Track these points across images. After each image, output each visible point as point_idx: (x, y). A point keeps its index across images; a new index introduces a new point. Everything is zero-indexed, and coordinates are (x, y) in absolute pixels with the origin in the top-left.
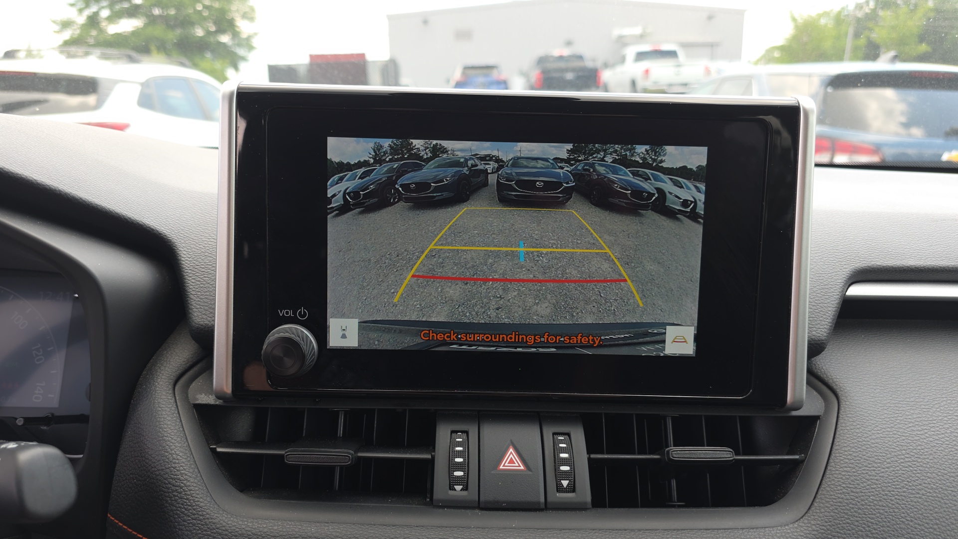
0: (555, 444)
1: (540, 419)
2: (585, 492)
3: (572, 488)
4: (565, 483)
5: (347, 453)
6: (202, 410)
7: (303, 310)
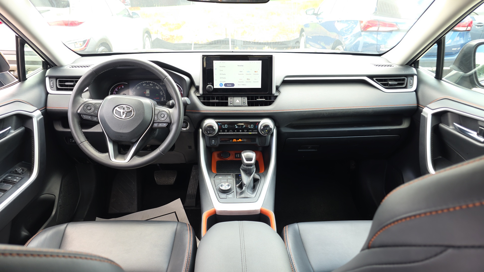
0: (243, 100)
1: (241, 97)
2: (246, 104)
3: (245, 104)
4: (244, 103)
5: (218, 101)
6: (198, 96)
7: (211, 83)
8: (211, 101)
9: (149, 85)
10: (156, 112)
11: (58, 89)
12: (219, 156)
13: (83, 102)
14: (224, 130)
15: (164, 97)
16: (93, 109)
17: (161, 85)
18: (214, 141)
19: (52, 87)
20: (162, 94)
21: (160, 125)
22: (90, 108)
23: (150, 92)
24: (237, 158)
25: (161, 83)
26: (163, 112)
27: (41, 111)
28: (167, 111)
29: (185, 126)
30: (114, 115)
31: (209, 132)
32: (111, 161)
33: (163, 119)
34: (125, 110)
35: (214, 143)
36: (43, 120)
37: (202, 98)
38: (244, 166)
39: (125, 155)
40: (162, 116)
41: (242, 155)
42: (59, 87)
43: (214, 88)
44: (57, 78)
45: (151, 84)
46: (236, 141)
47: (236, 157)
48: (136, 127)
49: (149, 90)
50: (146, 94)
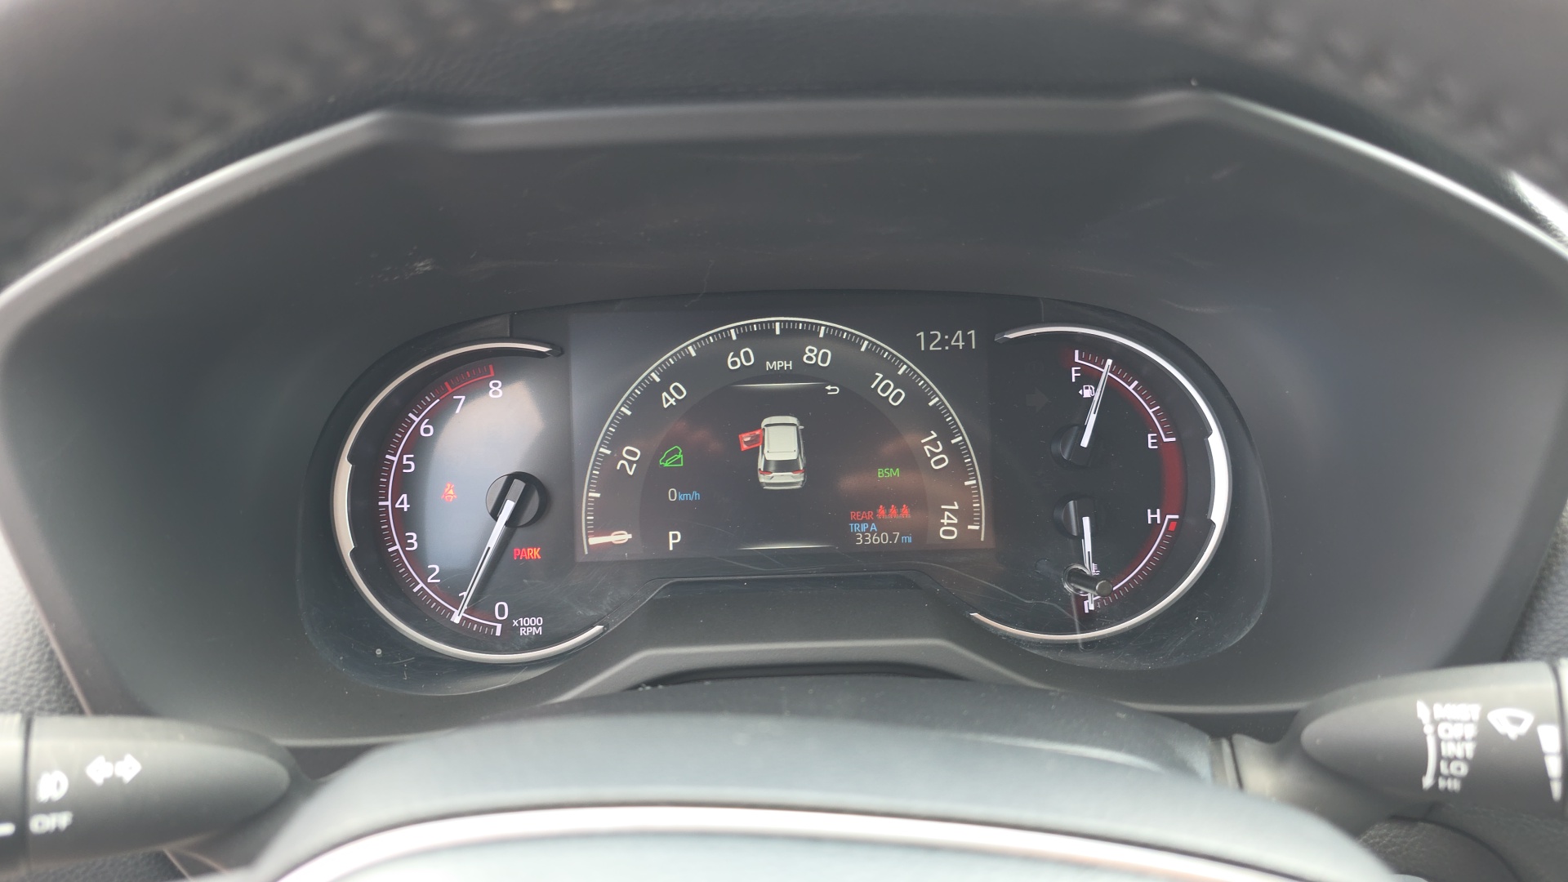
9: (797, 357)
15: (966, 496)
17: (923, 360)
20: (936, 457)
23: (807, 440)
25: (930, 339)
45: (812, 355)
49: (793, 420)
50: (766, 471)
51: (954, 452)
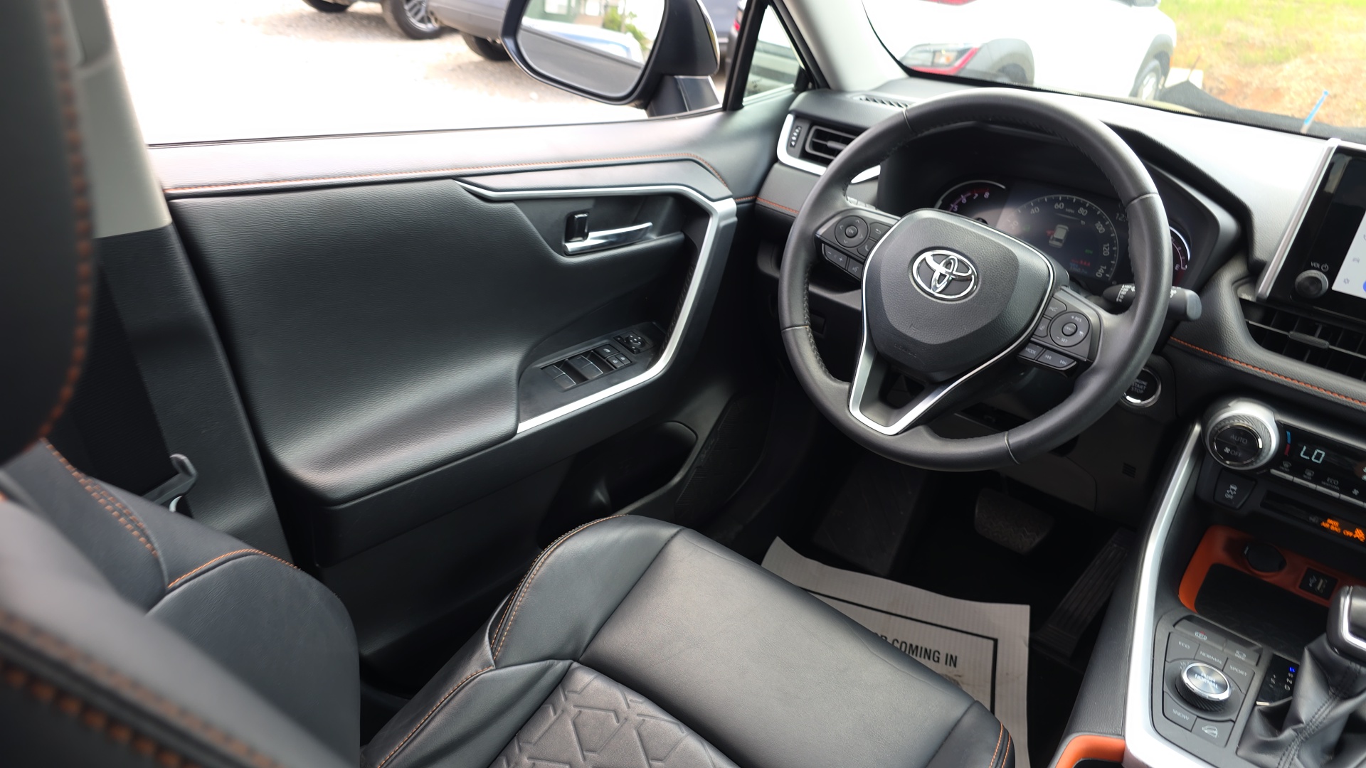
5: (1325, 344)
6: (1243, 302)
7: (1326, 266)
8: (1293, 334)
9: (1076, 211)
10: (1053, 309)
11: (805, 156)
12: (1232, 547)
13: (843, 209)
14: (1298, 469)
15: (1109, 266)
16: (860, 236)
17: (1115, 223)
18: (1235, 488)
19: (791, 145)
20: (1106, 252)
21: (1048, 358)
22: (852, 232)
23: (1068, 235)
24: (1313, 590)
25: (1117, 213)
26: (1076, 318)
27: (737, 204)
28: (1093, 319)
29: (1142, 392)
30: (911, 276)
31: (1227, 450)
32: (847, 411)
33: (1064, 341)
34: (950, 271)
35: (1232, 497)
36: (733, 231)
37: (1258, 313)
38: (1328, 648)
39: (896, 412)
40: (1068, 329)
41: (1342, 600)
42: (808, 149)
43: (1335, 288)
44: (813, 121)
45: (1081, 211)
46: (1338, 530)
47: (1304, 586)
48: (964, 337)
49: (1067, 228)
50: (1053, 240)
51: (1112, 252)
